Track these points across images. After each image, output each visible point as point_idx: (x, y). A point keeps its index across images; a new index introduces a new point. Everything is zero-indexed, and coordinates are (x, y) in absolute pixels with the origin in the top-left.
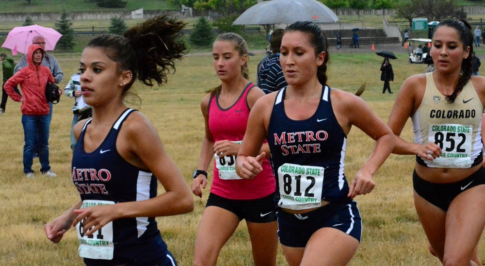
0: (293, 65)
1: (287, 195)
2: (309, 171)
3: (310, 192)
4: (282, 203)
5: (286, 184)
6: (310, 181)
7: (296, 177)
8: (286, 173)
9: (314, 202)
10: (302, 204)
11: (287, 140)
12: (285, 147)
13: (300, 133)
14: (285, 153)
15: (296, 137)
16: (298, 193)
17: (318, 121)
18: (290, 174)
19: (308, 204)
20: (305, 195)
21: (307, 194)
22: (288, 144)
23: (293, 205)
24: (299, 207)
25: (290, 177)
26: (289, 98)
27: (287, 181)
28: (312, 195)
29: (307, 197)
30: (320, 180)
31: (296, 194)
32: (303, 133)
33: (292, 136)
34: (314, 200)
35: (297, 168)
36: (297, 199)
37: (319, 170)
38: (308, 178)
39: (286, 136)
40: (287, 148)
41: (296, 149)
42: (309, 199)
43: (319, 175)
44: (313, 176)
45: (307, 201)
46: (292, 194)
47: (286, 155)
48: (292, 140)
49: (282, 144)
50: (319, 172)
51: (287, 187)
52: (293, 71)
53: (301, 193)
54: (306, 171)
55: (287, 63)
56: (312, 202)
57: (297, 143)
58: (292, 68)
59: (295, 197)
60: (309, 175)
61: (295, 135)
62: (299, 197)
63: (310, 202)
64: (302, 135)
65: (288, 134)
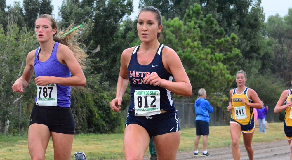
0: (146, 30)
1: (139, 108)
2: (152, 93)
3: (153, 105)
4: (137, 114)
5: (139, 102)
6: (153, 99)
7: (144, 97)
8: (139, 95)
9: (157, 110)
10: (150, 112)
11: (135, 76)
12: (134, 79)
13: (142, 72)
14: (135, 83)
15: (140, 74)
16: (146, 106)
17: (153, 66)
18: (141, 96)
19: (153, 112)
20: (151, 107)
21: (152, 106)
22: (136, 78)
23: (144, 114)
24: (148, 114)
25: (141, 98)
26: (140, 51)
27: (140, 100)
28: (155, 106)
29: (152, 108)
30: (158, 97)
31: (145, 107)
32: (144, 72)
33: (138, 73)
34: (156, 109)
35: (145, 92)
36: (146, 110)
37: (157, 92)
38: (152, 97)
39: (135, 73)
40: (135, 80)
41: (140, 81)
42: (154, 109)
43: (157, 94)
44: (154, 95)
45: (152, 110)
46: (143, 107)
47: (135, 84)
48: (138, 75)
49: (133, 77)
50: (157, 93)
51: (140, 104)
52: (146, 34)
53: (148, 106)
54: (150, 93)
55: (143, 29)
56: (155, 110)
57: (140, 78)
58: (146, 33)
59: (145, 109)
60: (152, 95)
61: (140, 73)
62: (147, 108)
63: (154, 110)
64: (144, 73)
65: (136, 72)
